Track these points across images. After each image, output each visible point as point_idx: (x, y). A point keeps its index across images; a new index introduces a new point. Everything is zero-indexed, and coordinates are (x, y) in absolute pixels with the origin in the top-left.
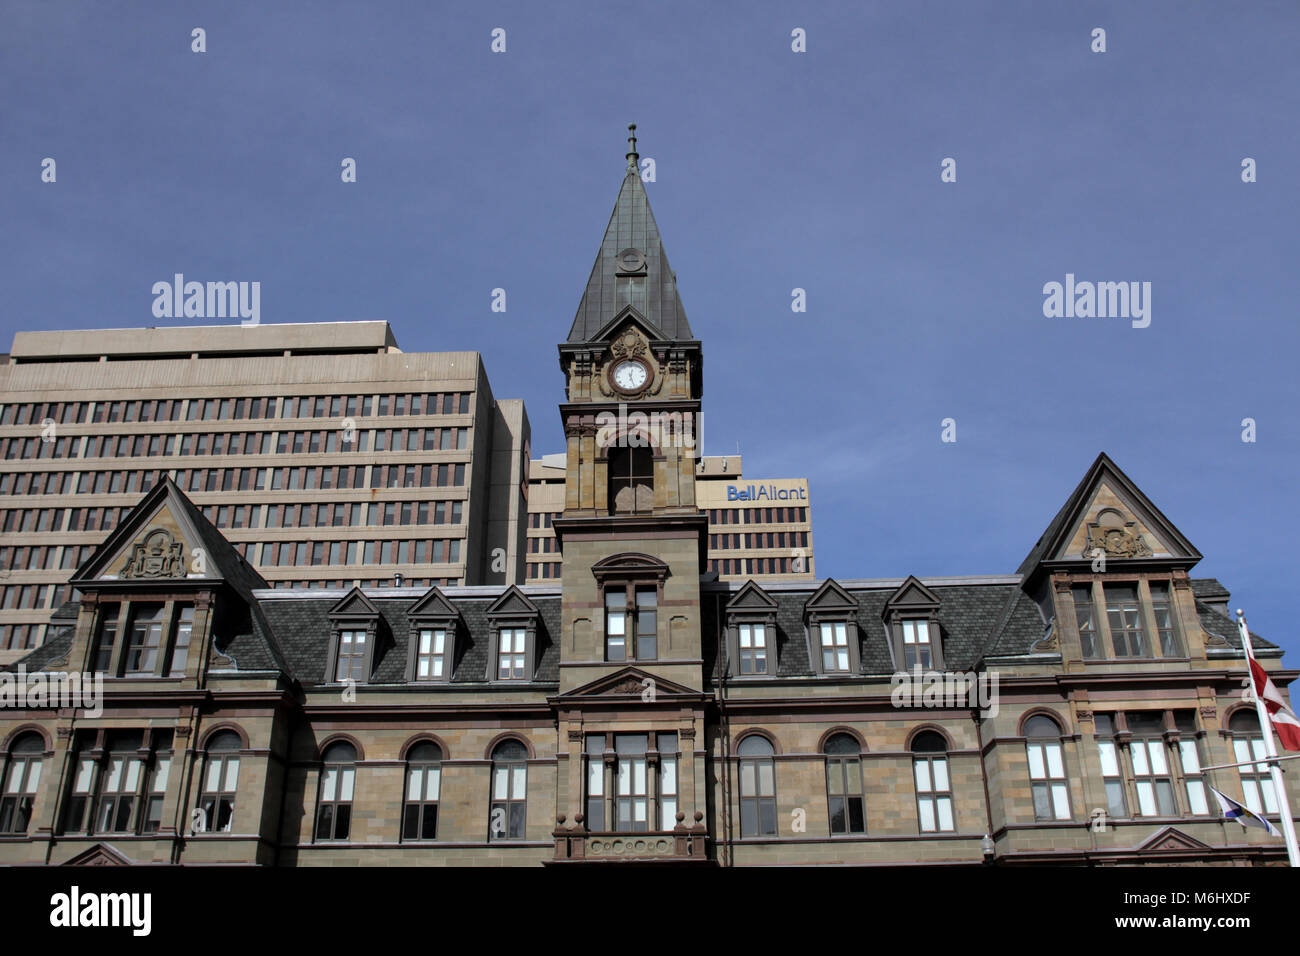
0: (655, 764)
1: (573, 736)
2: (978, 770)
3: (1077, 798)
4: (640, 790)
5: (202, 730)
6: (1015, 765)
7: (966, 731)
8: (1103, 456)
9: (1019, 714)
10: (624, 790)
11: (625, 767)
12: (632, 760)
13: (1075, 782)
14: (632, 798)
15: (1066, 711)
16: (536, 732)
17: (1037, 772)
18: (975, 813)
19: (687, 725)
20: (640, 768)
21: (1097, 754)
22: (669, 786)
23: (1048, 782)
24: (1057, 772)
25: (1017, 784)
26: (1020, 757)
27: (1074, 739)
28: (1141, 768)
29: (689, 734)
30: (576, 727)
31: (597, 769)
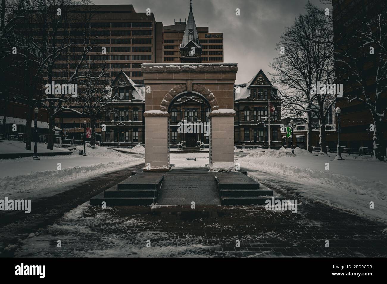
0: (194, 112)
1: (183, 108)
2: (238, 114)
3: (250, 118)
4: (192, 115)
5: (132, 108)
6: (242, 114)
7: (237, 108)
8: (261, 70)
9: (243, 107)
10: (190, 115)
11: (190, 112)
12: (191, 111)
13: (250, 116)
14: (191, 116)
15: (250, 107)
16: (178, 107)
17: (245, 115)
18: (237, 119)
19: (199, 107)
20: (192, 112)
21: (254, 113)
22: (196, 114)
23: (247, 116)
24: (248, 114)
25: (243, 116)
26: (243, 113)
27: (251, 110)
28: (259, 114)
29: (199, 108)
30: (184, 107)
31: (186, 113)
